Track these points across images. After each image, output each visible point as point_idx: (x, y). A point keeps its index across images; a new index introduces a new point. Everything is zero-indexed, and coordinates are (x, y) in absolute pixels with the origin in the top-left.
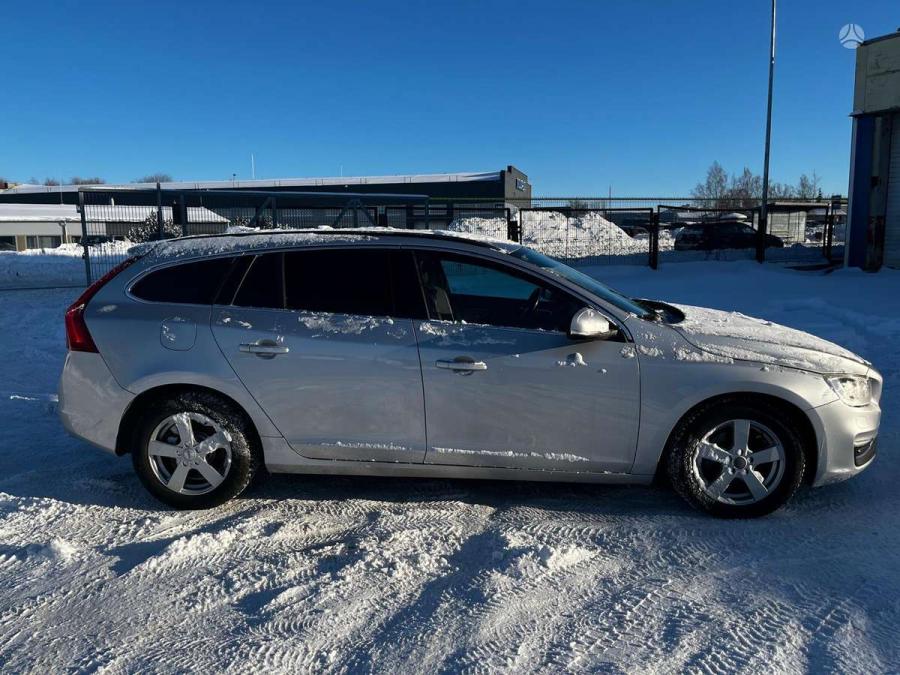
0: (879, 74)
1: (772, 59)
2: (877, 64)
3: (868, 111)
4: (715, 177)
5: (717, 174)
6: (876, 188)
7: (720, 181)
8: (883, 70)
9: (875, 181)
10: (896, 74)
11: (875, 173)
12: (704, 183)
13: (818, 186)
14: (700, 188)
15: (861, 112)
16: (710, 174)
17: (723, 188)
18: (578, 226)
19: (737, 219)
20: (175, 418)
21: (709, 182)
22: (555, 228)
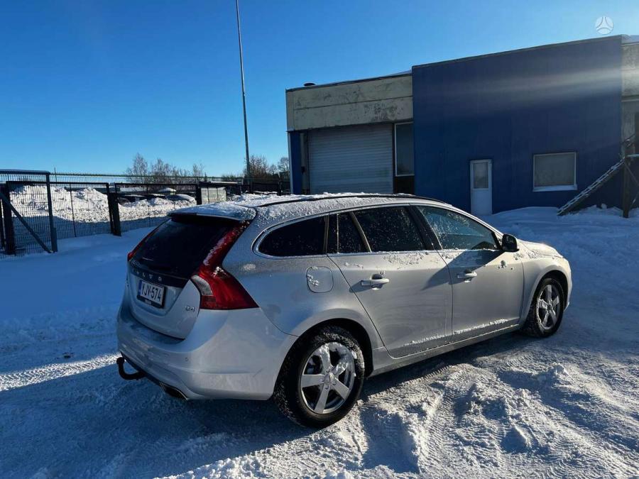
0: (301, 109)
1: (243, 93)
2: (299, 102)
3: (297, 129)
4: (139, 163)
5: (140, 161)
6: (304, 173)
7: (143, 167)
8: (302, 107)
9: (303, 169)
10: (310, 110)
11: (303, 165)
12: (132, 167)
13: (204, 171)
14: (129, 170)
15: (292, 130)
16: (135, 161)
17: (145, 171)
18: (81, 197)
19: (170, 192)
20: (320, 350)
21: (135, 167)
22: (63, 199)
